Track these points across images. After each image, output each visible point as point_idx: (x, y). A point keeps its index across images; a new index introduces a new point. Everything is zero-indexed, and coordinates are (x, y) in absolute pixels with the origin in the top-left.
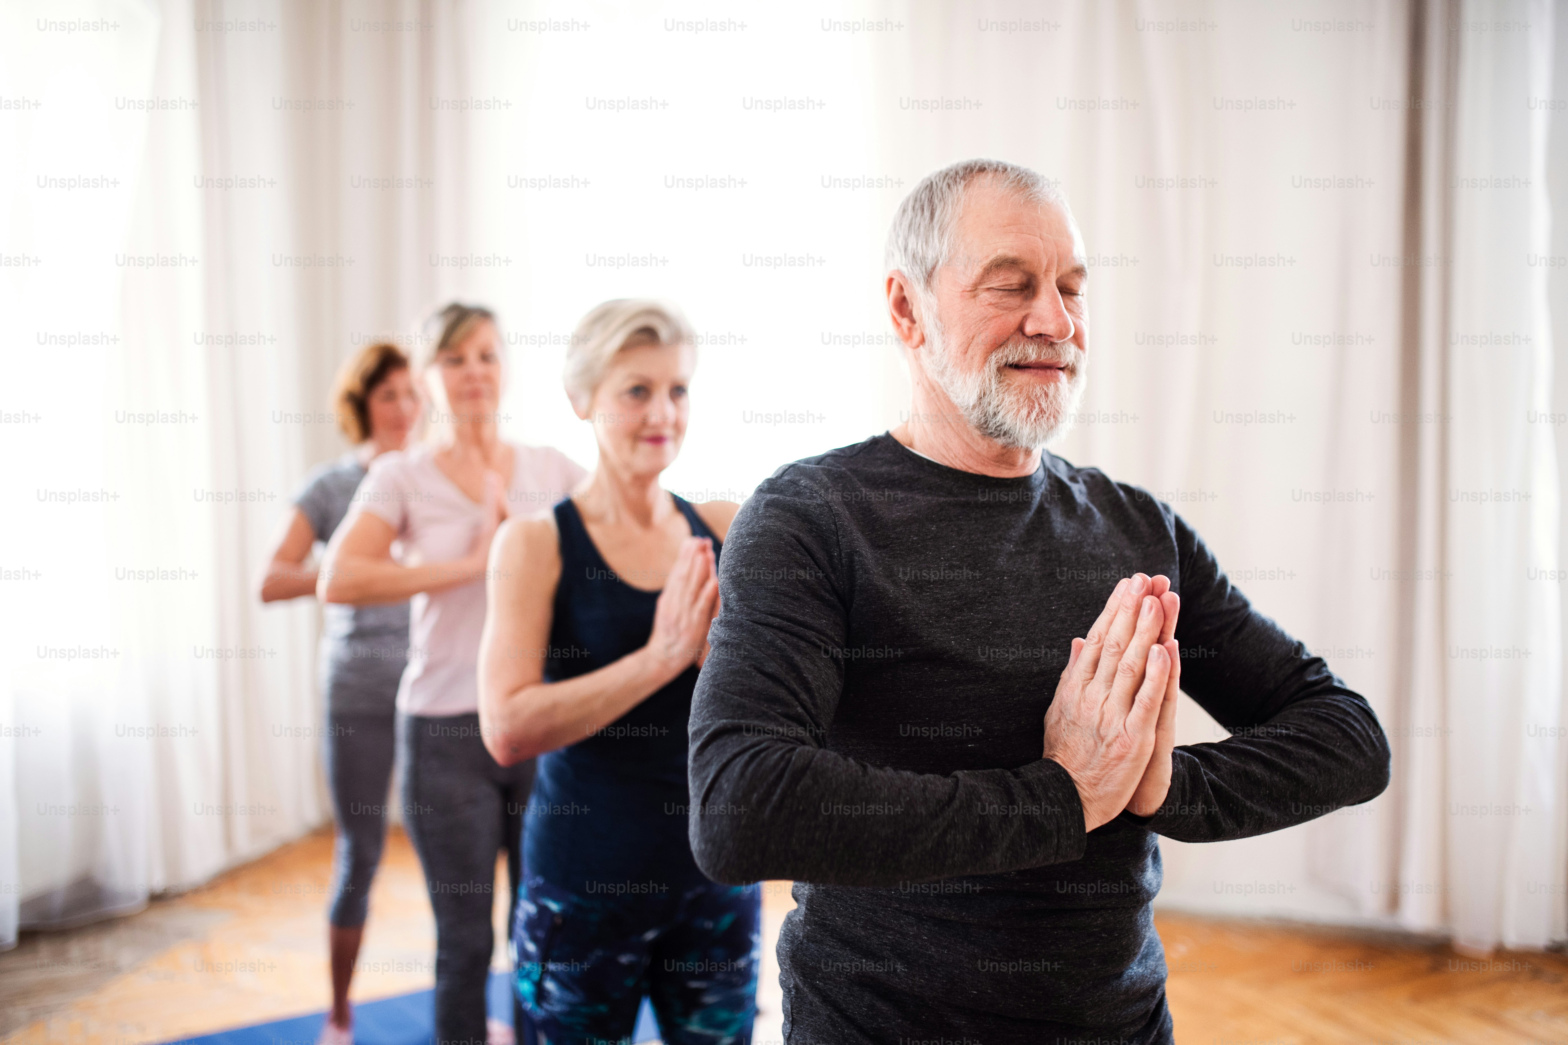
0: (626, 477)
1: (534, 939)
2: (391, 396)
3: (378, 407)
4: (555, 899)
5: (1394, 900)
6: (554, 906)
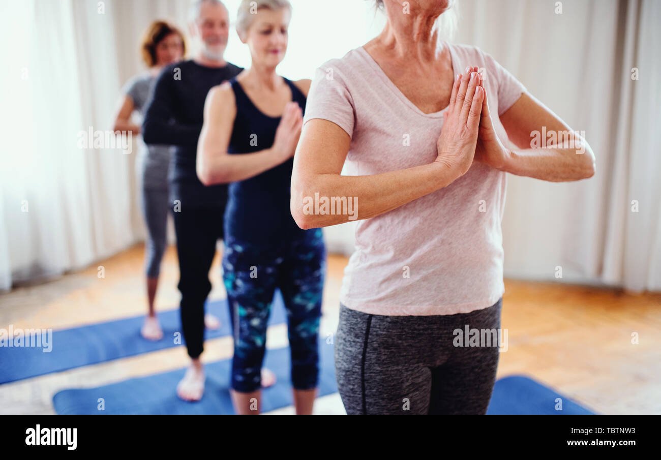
0: (263, 69)
1: (231, 263)
3: (161, 52)
5: (600, 269)
6: (239, 249)
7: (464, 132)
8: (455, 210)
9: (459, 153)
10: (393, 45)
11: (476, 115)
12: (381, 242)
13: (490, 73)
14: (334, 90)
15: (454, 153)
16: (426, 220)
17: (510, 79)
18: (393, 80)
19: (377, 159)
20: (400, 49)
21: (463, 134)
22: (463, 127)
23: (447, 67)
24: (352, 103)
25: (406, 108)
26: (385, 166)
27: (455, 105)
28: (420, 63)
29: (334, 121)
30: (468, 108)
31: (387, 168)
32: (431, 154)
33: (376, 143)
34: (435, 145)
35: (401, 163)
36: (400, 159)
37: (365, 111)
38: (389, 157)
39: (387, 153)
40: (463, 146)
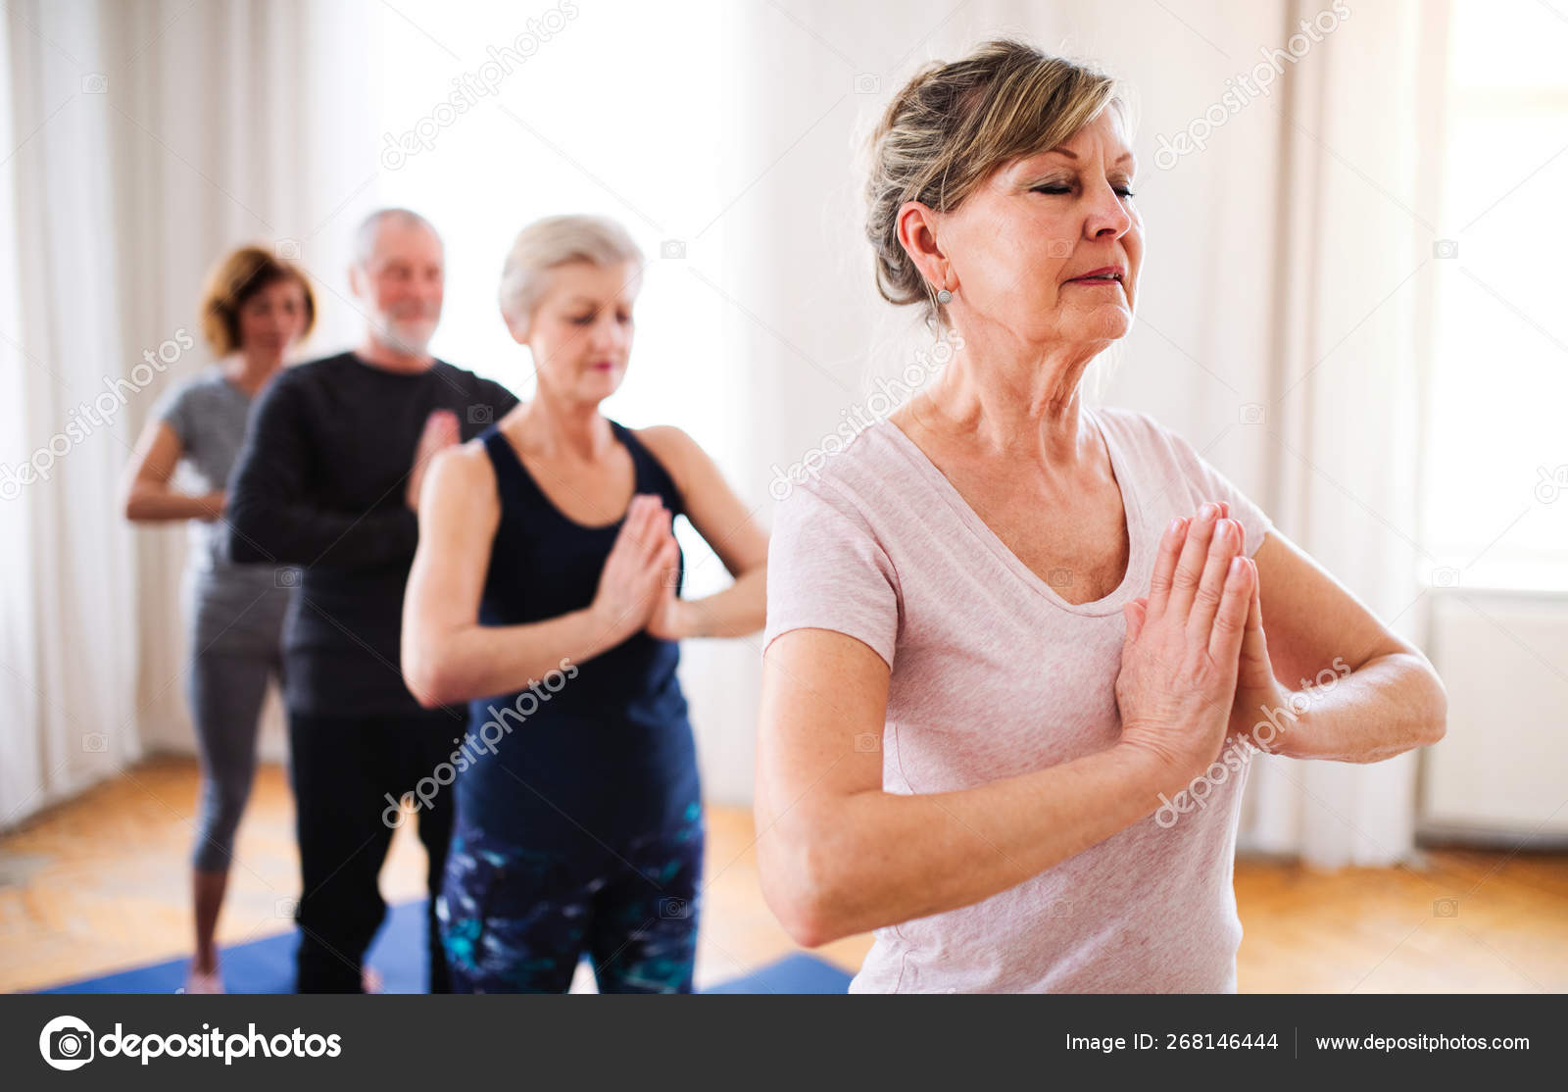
1: (473, 895)
2: (266, 309)
3: (251, 321)
4: (498, 851)
6: (495, 860)
7: (1204, 670)
8: (1155, 851)
9: (1193, 725)
10: (973, 421)
11: (1233, 626)
12: (965, 941)
13: (1195, 487)
14: (845, 547)
15: (1177, 725)
16: (1083, 882)
17: (1235, 498)
18: (984, 517)
19: (962, 726)
20: (994, 431)
21: (1201, 674)
22: (1200, 659)
23: (1104, 478)
24: (895, 582)
25: (1026, 592)
26: (985, 747)
27: (1169, 593)
28: (1044, 471)
29: (856, 635)
30: (1212, 609)
31: (988, 752)
32: (1101, 714)
33: (956, 682)
34: (1109, 690)
35: (1027, 741)
36: (1026, 730)
37: (927, 601)
38: (996, 725)
39: (990, 712)
40: (1203, 706)
